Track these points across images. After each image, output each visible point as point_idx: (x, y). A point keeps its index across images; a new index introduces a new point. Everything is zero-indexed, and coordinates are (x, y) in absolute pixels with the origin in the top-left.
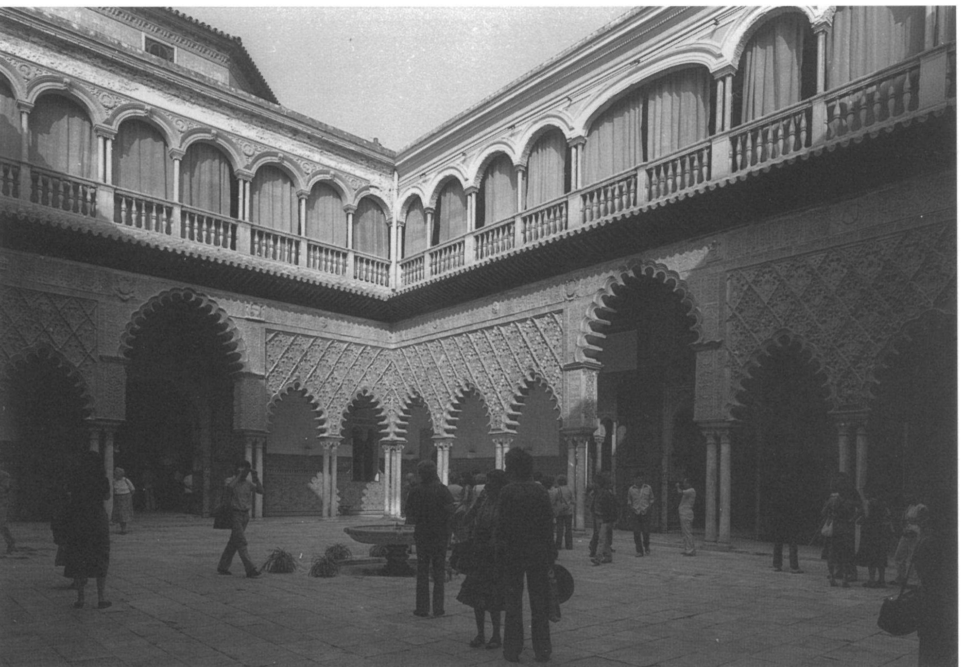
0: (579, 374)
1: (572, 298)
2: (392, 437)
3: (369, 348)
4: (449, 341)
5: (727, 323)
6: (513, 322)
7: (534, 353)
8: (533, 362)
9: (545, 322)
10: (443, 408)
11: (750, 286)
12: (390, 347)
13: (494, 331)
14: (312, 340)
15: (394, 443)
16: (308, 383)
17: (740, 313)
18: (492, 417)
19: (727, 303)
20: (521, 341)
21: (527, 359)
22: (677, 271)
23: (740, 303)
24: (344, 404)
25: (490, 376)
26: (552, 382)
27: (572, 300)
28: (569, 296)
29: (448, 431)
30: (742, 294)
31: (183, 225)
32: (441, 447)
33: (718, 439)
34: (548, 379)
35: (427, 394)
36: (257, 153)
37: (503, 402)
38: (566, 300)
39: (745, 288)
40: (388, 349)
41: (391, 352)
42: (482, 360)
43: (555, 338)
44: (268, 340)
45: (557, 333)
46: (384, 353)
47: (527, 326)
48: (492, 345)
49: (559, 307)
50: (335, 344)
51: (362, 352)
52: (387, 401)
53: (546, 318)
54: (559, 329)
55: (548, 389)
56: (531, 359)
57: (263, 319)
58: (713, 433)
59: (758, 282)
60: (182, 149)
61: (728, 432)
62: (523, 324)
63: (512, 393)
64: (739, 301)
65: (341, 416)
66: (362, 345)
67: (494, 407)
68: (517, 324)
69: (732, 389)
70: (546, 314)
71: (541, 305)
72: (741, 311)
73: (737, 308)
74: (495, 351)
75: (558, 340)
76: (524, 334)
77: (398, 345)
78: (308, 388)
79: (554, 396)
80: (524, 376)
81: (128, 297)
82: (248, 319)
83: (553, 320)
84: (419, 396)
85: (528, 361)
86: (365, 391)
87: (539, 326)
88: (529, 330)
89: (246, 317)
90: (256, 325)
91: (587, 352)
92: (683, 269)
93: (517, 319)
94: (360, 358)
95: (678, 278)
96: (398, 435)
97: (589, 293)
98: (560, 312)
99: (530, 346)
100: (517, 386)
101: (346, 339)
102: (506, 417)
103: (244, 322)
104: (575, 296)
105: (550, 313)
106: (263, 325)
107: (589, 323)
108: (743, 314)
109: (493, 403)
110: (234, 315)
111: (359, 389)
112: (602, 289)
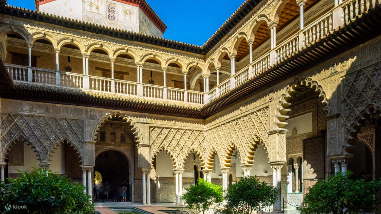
0: (275, 136)
1: (271, 100)
2: (206, 169)
3: (195, 131)
4: (225, 125)
5: (342, 104)
6: (249, 114)
7: (257, 128)
8: (257, 132)
9: (261, 113)
10: (224, 155)
11: (352, 83)
12: (204, 130)
13: (241, 119)
14: (169, 129)
15: (207, 172)
16: (168, 147)
17: (348, 98)
18: (242, 158)
19: (341, 94)
20: (252, 123)
21: (254, 131)
22: (317, 81)
23: (348, 93)
24: (184, 155)
25: (240, 140)
26: (265, 141)
27: (272, 101)
28: (270, 99)
29: (226, 166)
30: (349, 88)
31: (116, 87)
32: (224, 173)
33: (340, 164)
34: (263, 139)
35: (218, 150)
36: (144, 55)
37: (246, 151)
38: (269, 101)
39: (351, 84)
40: (204, 131)
41: (205, 132)
42: (237, 133)
43: (265, 120)
44: (150, 131)
45: (266, 118)
46: (202, 133)
47: (254, 115)
48: (241, 125)
49: (266, 105)
50: (179, 131)
51: (192, 133)
52: (204, 153)
53: (261, 111)
54: (266, 115)
55: (263, 144)
56: (256, 131)
57: (148, 122)
58: (337, 161)
59: (357, 81)
60: (114, 57)
61: (345, 161)
62: (253, 115)
63: (249, 147)
64: (347, 92)
65: (183, 161)
66: (191, 130)
67: (242, 154)
68: (250, 115)
69: (346, 138)
70: (261, 109)
71: (259, 105)
72: (349, 97)
73: (347, 96)
74: (242, 128)
75: (267, 121)
76: (253, 119)
77: (207, 129)
78: (168, 149)
79: (266, 147)
80: (253, 139)
81: (94, 117)
82: (142, 123)
83: (264, 111)
84: (215, 150)
85: (255, 132)
86: (193, 150)
87: (259, 115)
88: (255, 117)
89: (141, 122)
90: (146, 125)
91: (279, 125)
92: (319, 79)
93: (249, 113)
94: (191, 135)
95: (317, 84)
96: (209, 168)
97: (279, 96)
98: (267, 107)
99: (255, 125)
100: (251, 144)
101: (184, 128)
102: (247, 158)
103: (140, 124)
104: (272, 99)
105: (263, 108)
106: (148, 125)
107: (279, 111)
108: (350, 99)
109: (242, 152)
110: (136, 121)
111: (191, 149)
112: (283, 94)
